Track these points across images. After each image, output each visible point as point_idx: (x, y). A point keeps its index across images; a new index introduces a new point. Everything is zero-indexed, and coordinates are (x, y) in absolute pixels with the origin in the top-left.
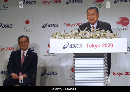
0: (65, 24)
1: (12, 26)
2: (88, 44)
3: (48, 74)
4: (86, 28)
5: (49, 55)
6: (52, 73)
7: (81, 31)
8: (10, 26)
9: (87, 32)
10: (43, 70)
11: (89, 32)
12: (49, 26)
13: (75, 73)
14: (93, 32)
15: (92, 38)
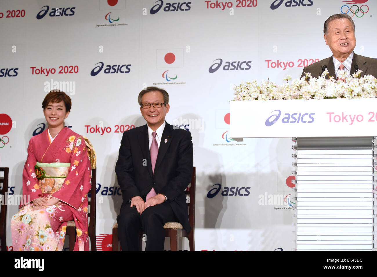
0: (268, 61)
1: (129, 70)
2: (330, 114)
3: (225, 193)
4: (326, 72)
5: (227, 143)
6: (235, 190)
7: (312, 80)
8: (124, 69)
9: (328, 82)
10: (212, 184)
11: (334, 81)
12: (226, 68)
13: (296, 190)
14: (344, 80)
15: (342, 97)
